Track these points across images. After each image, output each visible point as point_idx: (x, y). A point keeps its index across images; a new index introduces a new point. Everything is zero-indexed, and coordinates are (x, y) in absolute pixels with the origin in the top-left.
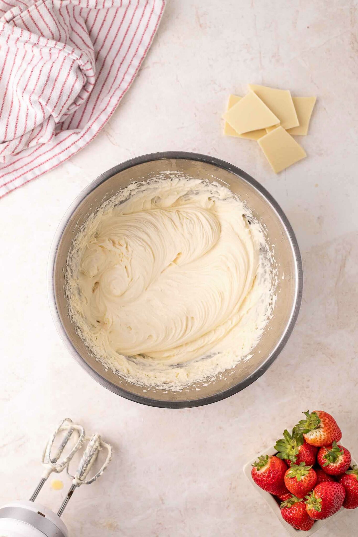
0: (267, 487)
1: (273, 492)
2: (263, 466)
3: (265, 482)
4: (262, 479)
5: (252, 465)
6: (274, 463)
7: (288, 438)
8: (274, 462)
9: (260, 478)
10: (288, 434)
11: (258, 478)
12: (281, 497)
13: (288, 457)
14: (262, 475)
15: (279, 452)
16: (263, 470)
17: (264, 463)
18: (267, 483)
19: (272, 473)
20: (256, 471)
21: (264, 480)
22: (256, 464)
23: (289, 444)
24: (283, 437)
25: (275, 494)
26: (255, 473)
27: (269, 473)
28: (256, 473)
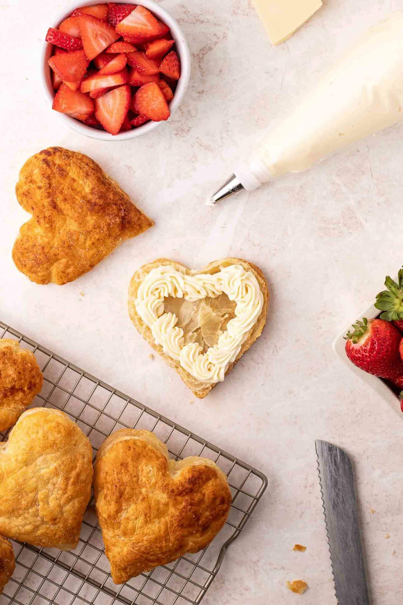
0: (372, 367)
1: (383, 373)
2: (360, 335)
3: (369, 360)
4: (363, 355)
5: (344, 338)
6: (377, 328)
7: (393, 289)
8: (378, 326)
9: (359, 355)
10: (393, 283)
11: (356, 355)
12: (396, 381)
13: (398, 315)
14: (362, 350)
15: (383, 312)
16: (363, 341)
17: (362, 331)
18: (371, 361)
19: (377, 344)
20: (353, 345)
21: (366, 356)
22: (350, 336)
23: (397, 298)
24: (385, 288)
25: (387, 377)
26: (351, 348)
27: (373, 344)
28: (353, 348)
